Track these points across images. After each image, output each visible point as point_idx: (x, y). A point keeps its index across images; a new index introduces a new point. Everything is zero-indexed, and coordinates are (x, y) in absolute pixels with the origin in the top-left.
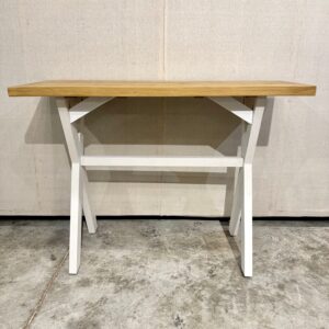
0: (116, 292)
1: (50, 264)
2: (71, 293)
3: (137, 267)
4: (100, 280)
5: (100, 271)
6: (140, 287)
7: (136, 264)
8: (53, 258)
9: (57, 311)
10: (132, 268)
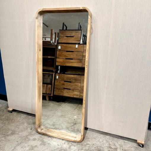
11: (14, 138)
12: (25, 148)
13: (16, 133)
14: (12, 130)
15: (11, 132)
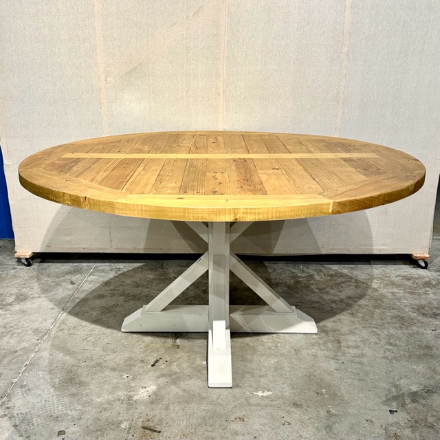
0: (126, 301)
1: (70, 286)
2: (89, 302)
3: (144, 288)
4: (113, 295)
5: (114, 290)
6: (144, 298)
7: (143, 286)
8: (72, 283)
9: (79, 311)
10: (140, 288)
11: (36, 305)
12: (89, 314)
13: (31, 296)
14: (11, 295)
15: (13, 298)
